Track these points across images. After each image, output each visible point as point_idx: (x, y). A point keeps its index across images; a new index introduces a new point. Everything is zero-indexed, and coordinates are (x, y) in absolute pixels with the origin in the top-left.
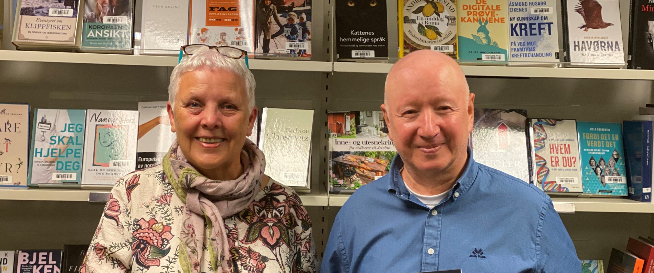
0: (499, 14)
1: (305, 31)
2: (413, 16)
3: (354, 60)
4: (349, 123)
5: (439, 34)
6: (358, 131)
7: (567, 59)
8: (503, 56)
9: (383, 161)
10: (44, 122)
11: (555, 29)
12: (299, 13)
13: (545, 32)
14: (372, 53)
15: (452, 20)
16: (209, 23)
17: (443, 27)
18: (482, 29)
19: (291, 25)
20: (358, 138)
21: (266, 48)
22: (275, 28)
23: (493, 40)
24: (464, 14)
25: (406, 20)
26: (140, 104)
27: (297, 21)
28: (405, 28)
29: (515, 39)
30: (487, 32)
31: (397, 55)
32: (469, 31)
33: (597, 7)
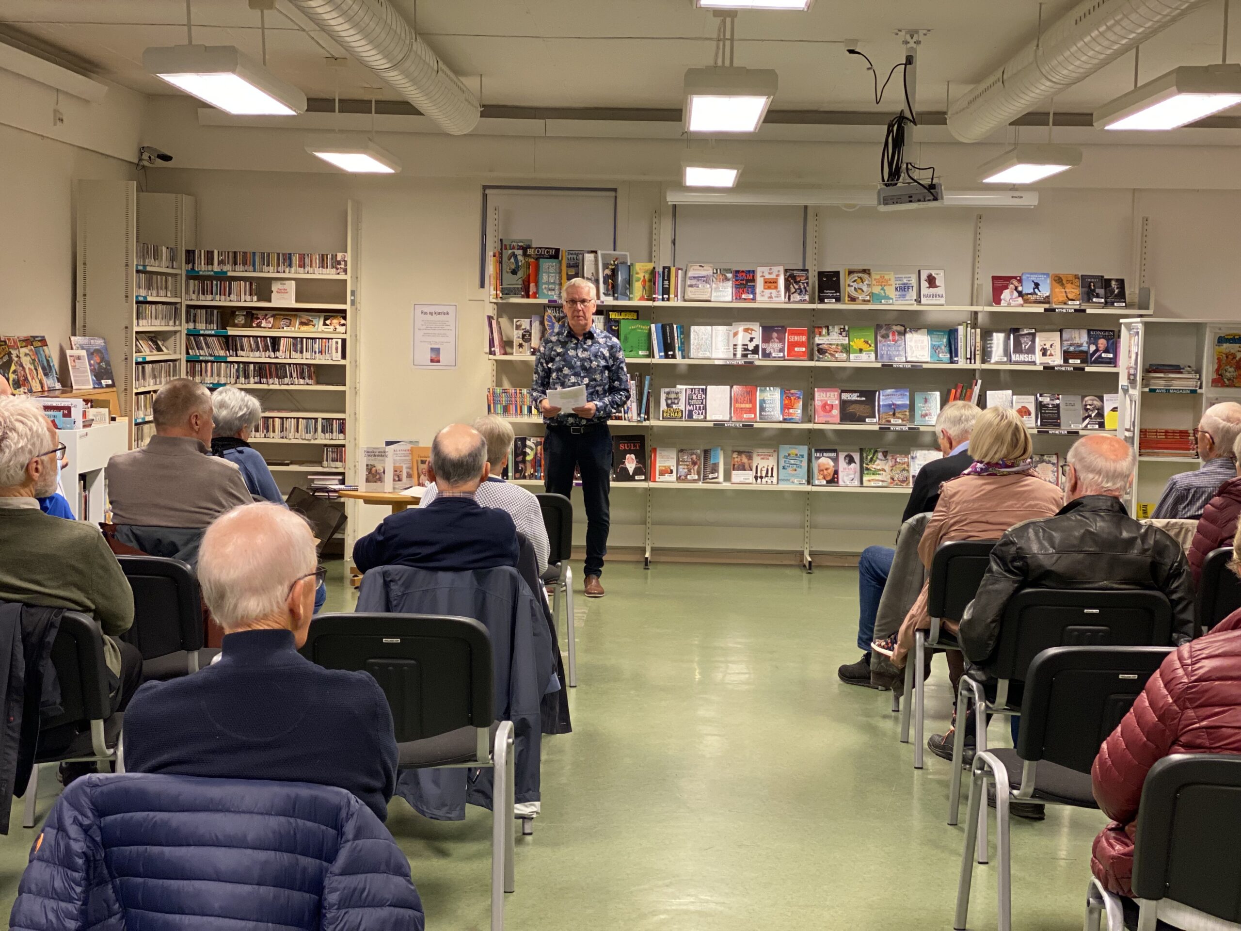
0: (890, 282)
1: (806, 291)
2: (852, 284)
3: (826, 303)
4: (824, 331)
5: (863, 291)
6: (828, 334)
7: (920, 302)
8: (891, 301)
9: (839, 347)
11: (914, 289)
12: (803, 283)
13: (910, 290)
14: (834, 300)
15: (869, 285)
16: (765, 289)
17: (865, 288)
18: (882, 289)
19: (800, 288)
20: (828, 337)
21: (789, 299)
22: (793, 290)
23: (887, 294)
24: (874, 282)
25: (849, 286)
26: (734, 324)
27: (802, 287)
28: (848, 289)
29: (897, 293)
30: (884, 290)
31: (845, 301)
32: (877, 290)
33: (934, 278)
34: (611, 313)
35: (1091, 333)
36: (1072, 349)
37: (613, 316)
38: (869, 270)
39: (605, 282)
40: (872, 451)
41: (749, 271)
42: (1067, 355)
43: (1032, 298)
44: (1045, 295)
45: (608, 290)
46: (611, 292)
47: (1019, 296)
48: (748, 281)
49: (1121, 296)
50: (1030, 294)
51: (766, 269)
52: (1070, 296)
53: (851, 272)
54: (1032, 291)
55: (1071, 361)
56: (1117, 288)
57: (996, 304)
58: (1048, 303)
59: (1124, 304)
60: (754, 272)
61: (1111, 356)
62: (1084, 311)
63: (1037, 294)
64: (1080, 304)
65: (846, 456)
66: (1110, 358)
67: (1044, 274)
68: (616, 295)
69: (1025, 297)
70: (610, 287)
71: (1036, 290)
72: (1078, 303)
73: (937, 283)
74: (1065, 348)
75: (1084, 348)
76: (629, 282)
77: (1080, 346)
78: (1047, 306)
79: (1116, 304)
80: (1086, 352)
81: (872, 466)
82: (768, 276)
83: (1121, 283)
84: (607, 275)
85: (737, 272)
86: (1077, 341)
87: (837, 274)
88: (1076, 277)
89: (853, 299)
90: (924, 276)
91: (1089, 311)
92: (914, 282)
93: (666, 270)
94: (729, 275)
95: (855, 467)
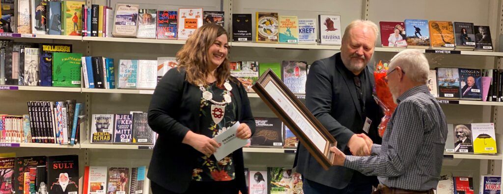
0: (294, 25)
3: (239, 41)
4: (238, 66)
5: (271, 32)
6: (241, 69)
7: (320, 42)
8: (296, 41)
9: (251, 80)
10: (123, 64)
11: (316, 31)
13: (312, 32)
14: (246, 39)
15: (276, 27)
16: (185, 28)
18: (288, 30)
20: (241, 72)
23: (292, 35)
24: (281, 25)
25: (259, 27)
26: (158, 58)
28: (259, 30)
29: (301, 34)
30: (290, 32)
31: (255, 40)
32: (283, 31)
33: (332, 22)
34: (44, 46)
35: (462, 71)
36: (446, 85)
37: (46, 48)
38: (277, 14)
39: (37, 18)
40: (278, 170)
41: (172, 12)
42: (442, 90)
43: (415, 40)
44: (425, 39)
45: (40, 24)
46: (43, 27)
47: (403, 39)
48: (171, 20)
49: (488, 41)
50: (413, 37)
51: (187, 11)
52: (446, 40)
53: (261, 16)
54: (414, 35)
55: (446, 95)
56: (484, 34)
57: (384, 45)
58: (429, 45)
59: (491, 48)
60: (176, 12)
61: (479, 91)
62: (459, 52)
63: (419, 38)
64: (455, 47)
65: (256, 174)
66: (478, 93)
67: (424, 21)
68: (48, 30)
69: (409, 40)
70: (42, 22)
71: (418, 34)
72: (453, 45)
73: (335, 27)
74: (440, 84)
75: (457, 84)
76: (60, 18)
77: (453, 82)
78: (427, 48)
79: (484, 47)
80: (458, 88)
81: (278, 183)
82: (188, 17)
83: (487, 29)
84: (39, 11)
85: (161, 12)
86: (450, 78)
87: (249, 16)
88: (450, 24)
89: (263, 39)
90: (323, 21)
91: (463, 53)
92: (315, 25)
93: (95, 8)
94: (154, 15)
95: (264, 184)
